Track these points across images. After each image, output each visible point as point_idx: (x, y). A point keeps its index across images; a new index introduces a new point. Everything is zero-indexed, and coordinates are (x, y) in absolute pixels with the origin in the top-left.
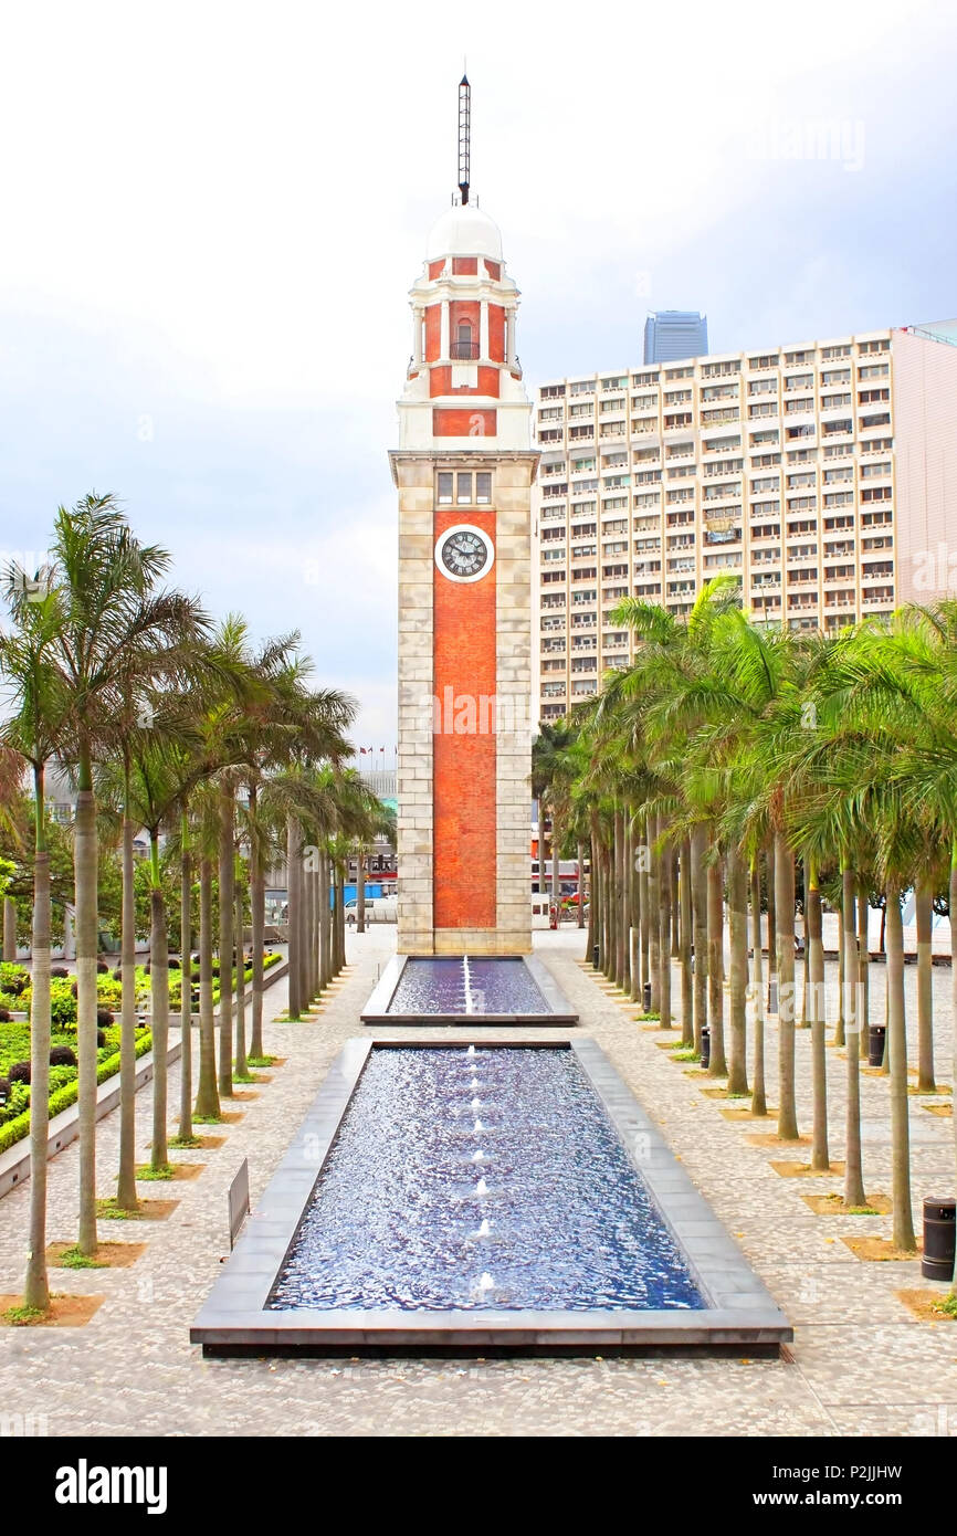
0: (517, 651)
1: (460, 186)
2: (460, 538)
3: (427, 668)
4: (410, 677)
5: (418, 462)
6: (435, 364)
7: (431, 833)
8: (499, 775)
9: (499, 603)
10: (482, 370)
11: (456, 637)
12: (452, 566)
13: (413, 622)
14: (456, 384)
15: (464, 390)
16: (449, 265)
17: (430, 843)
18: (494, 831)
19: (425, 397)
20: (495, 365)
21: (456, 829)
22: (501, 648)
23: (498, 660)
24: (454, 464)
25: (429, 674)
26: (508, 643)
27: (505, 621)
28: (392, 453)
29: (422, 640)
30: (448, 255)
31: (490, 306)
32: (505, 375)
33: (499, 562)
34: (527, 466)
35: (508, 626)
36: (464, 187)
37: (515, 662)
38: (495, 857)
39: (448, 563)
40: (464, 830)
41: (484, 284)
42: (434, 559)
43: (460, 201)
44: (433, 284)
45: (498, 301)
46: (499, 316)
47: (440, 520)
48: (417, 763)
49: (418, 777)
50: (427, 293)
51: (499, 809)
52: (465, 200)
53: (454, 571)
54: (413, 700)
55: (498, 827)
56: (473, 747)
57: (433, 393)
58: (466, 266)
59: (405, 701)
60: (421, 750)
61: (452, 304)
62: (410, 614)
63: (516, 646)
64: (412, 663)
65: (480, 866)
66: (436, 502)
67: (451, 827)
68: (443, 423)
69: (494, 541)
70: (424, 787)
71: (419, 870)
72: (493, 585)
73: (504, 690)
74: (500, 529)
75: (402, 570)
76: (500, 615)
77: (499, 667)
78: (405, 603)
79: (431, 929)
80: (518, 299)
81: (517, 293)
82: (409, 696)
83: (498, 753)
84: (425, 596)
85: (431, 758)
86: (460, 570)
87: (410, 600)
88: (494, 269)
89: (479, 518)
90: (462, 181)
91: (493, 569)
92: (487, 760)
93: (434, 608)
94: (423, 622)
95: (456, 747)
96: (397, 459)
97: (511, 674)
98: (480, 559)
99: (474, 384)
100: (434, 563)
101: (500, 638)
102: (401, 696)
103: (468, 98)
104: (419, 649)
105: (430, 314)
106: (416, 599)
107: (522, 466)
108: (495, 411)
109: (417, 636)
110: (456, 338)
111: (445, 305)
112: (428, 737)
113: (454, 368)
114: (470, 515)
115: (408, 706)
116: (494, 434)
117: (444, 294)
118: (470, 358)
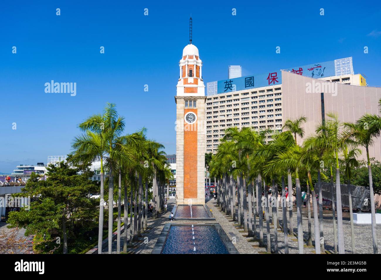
0: (202, 139)
2: (190, 115)
4: (179, 144)
5: (181, 99)
6: (184, 78)
7: (183, 178)
8: (198, 165)
10: (194, 79)
11: (189, 136)
12: (188, 120)
14: (189, 82)
15: (191, 83)
16: (187, 56)
17: (183, 180)
18: (197, 177)
19: (182, 85)
20: (197, 78)
21: (189, 177)
22: (198, 138)
23: (198, 140)
24: (188, 99)
25: (183, 143)
26: (200, 137)
31: (196, 65)
32: (199, 80)
35: (200, 133)
36: (191, 41)
37: (201, 141)
38: (197, 183)
41: (195, 61)
42: (184, 119)
43: (190, 43)
44: (184, 61)
45: (198, 65)
46: (198, 68)
47: (186, 111)
48: (180, 162)
49: (181, 165)
51: (198, 173)
53: (188, 122)
56: (192, 159)
57: (184, 84)
58: (191, 57)
60: (181, 160)
64: (180, 141)
65: (194, 185)
66: (185, 107)
68: (186, 90)
69: (197, 115)
70: (182, 168)
71: (181, 186)
73: (199, 147)
74: (198, 113)
76: (198, 131)
77: (198, 142)
79: (183, 199)
83: (198, 160)
85: (183, 161)
88: (197, 58)
89: (194, 110)
90: (190, 39)
92: (195, 162)
94: (182, 132)
95: (189, 159)
96: (176, 98)
97: (201, 144)
98: (194, 119)
99: (193, 82)
101: (198, 136)
103: (192, 22)
105: (183, 68)
107: (203, 99)
108: (197, 88)
109: (180, 136)
110: (189, 72)
111: (187, 66)
112: (183, 157)
113: (188, 79)
114: (192, 110)
115: (178, 150)
116: (197, 93)
117: (186, 63)
118: (192, 76)
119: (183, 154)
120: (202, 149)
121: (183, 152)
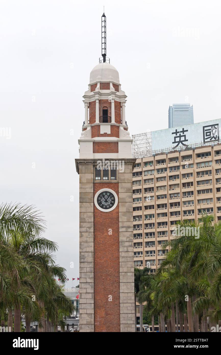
0: (128, 239)
1: (103, 55)
2: (104, 194)
3: (91, 247)
4: (84, 250)
5: (87, 164)
6: (93, 125)
7: (93, 315)
8: (121, 291)
9: (120, 220)
10: (112, 126)
11: (103, 234)
12: (101, 205)
13: (85, 228)
14: (102, 132)
15: (105, 135)
16: (98, 86)
17: (93, 320)
18: (119, 314)
19: (89, 138)
20: (117, 124)
21: (103, 314)
22: (121, 239)
23: (120, 243)
25: (92, 249)
26: (124, 236)
27: (123, 227)
28: (76, 160)
29: (89, 235)
30: (98, 82)
31: (115, 102)
32: (122, 128)
33: (120, 203)
34: (131, 165)
35: (124, 229)
36: (104, 56)
37: (127, 244)
38: (120, 325)
39: (99, 204)
40: (107, 314)
41: (113, 93)
42: (94, 202)
43: (102, 61)
44: (92, 93)
45: (118, 100)
46: (119, 106)
47: (96, 186)
48: (87, 286)
49: (88, 292)
50: (90, 97)
51: (121, 305)
52: (104, 61)
53: (102, 207)
54: (86, 260)
55: (121, 313)
56: (110, 279)
57: (93, 136)
58: (105, 86)
59: (82, 260)
60: (89, 280)
61: (100, 101)
62: (84, 225)
63: (128, 237)
64: (86, 245)
66: (94, 180)
67: (102, 313)
68: (97, 147)
69: (118, 194)
70: (90, 296)
72: (118, 213)
73: (122, 255)
74: (120, 190)
75: (81, 207)
76: (121, 225)
77: (120, 246)
78: (82, 221)
80: (126, 99)
81: (125, 97)
82: (84, 259)
83: (121, 281)
84: (90, 217)
85: (93, 284)
86: (104, 207)
87: (84, 219)
88: (117, 87)
89: (112, 186)
90: (103, 53)
91: (118, 206)
92: (116, 285)
93: (94, 222)
94: (89, 228)
95: (104, 279)
96: (79, 163)
97: (125, 249)
98: (113, 202)
99: (109, 132)
100: (94, 204)
101: (121, 234)
102: (80, 258)
103: (105, 21)
104: (88, 239)
105: (91, 106)
106: (87, 219)
107: (129, 165)
108: (118, 143)
109: (87, 234)
110: (102, 114)
111: (97, 101)
112: (92, 275)
113: (101, 126)
114: (108, 184)
115: (84, 262)
116: (117, 152)
117: (97, 97)
118: (107, 122)
119: (93, 269)
120: (128, 259)
121: (92, 265)
